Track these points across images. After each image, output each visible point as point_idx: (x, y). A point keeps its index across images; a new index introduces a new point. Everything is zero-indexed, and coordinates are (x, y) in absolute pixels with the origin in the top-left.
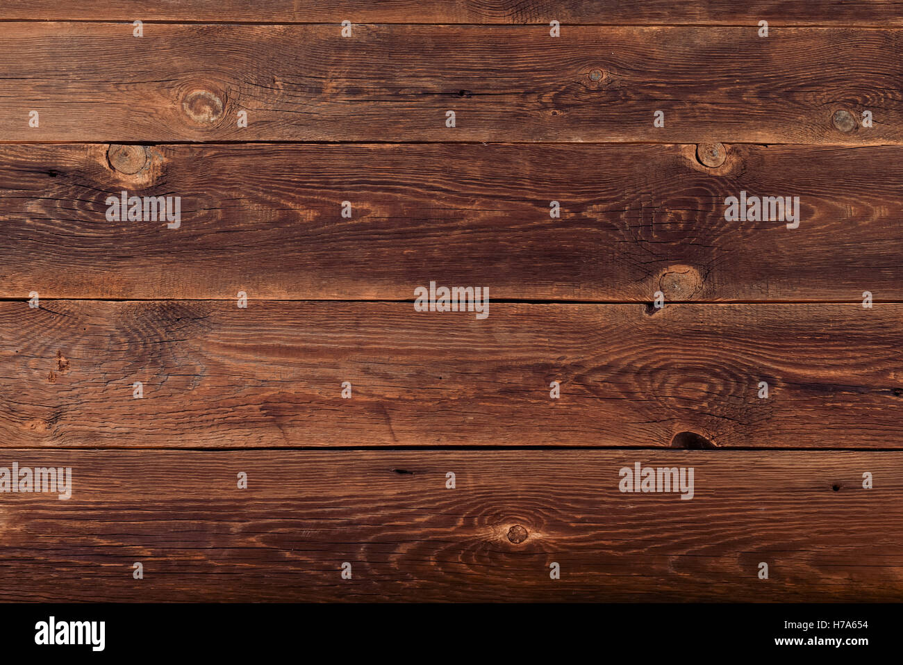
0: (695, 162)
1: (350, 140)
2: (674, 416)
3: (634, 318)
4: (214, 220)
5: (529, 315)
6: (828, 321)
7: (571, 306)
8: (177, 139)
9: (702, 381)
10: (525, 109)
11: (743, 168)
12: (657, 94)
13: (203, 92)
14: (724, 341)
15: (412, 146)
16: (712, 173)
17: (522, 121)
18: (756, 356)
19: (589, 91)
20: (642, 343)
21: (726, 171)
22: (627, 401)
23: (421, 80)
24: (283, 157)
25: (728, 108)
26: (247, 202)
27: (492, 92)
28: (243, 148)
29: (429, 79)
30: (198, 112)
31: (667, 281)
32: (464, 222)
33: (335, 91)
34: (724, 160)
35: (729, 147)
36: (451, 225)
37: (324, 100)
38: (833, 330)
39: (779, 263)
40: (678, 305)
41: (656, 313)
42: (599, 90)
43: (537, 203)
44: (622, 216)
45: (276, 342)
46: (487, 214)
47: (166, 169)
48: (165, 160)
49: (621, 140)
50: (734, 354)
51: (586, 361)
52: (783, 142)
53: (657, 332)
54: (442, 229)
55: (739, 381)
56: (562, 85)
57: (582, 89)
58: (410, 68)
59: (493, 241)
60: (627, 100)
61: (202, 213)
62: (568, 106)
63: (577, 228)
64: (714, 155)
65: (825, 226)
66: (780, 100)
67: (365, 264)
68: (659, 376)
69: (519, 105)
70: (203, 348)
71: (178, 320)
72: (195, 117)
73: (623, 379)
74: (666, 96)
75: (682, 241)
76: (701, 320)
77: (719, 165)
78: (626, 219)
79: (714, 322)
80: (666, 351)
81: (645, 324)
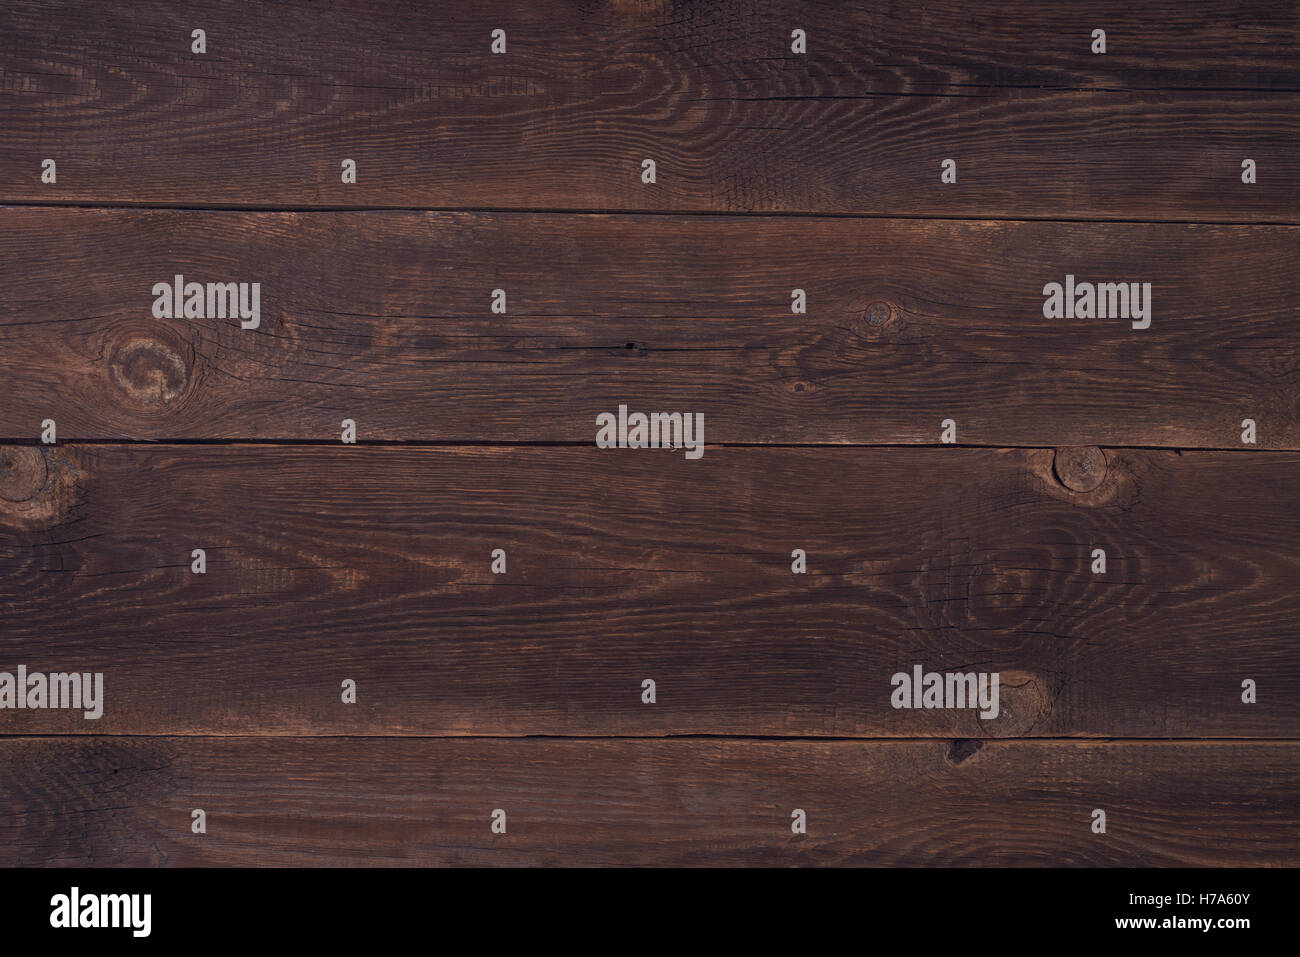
0: (1051, 481)
1: (423, 438)
3: (928, 768)
4: (176, 588)
5: (742, 762)
6: (1266, 774)
7: (818, 746)
8: (103, 435)
10: (745, 379)
11: (1135, 493)
12: (987, 350)
13: (148, 344)
15: (538, 451)
16: (1080, 502)
17: (740, 401)
18: (1137, 835)
19: (864, 345)
20: (937, 811)
21: (1104, 498)
23: (555, 321)
24: (299, 470)
25: (1116, 380)
26: (236, 553)
27: (685, 346)
28: (227, 453)
29: (570, 319)
30: (141, 382)
32: (630, 594)
33: (395, 343)
34: (1101, 479)
35: (1112, 454)
36: (607, 598)
37: (375, 359)
38: (1273, 789)
39: (1188, 669)
40: (1007, 743)
41: (968, 760)
42: (881, 344)
43: (765, 558)
44: (915, 583)
45: (294, 811)
46: (672, 578)
47: (83, 491)
48: (82, 474)
49: (918, 441)
51: (842, 843)
53: (966, 793)
54: (591, 606)
56: (816, 333)
57: (851, 340)
58: (535, 298)
59: (682, 627)
60: (931, 363)
61: (155, 574)
62: (826, 373)
63: (835, 605)
65: (1273, 601)
66: (1210, 364)
67: (450, 670)
69: (735, 371)
70: (163, 822)
71: (116, 771)
72: (135, 393)
74: (1005, 355)
75: (1020, 626)
76: (1046, 772)
77: (1092, 488)
78: (922, 587)
79: (1067, 776)
80: (981, 826)
81: (947, 778)
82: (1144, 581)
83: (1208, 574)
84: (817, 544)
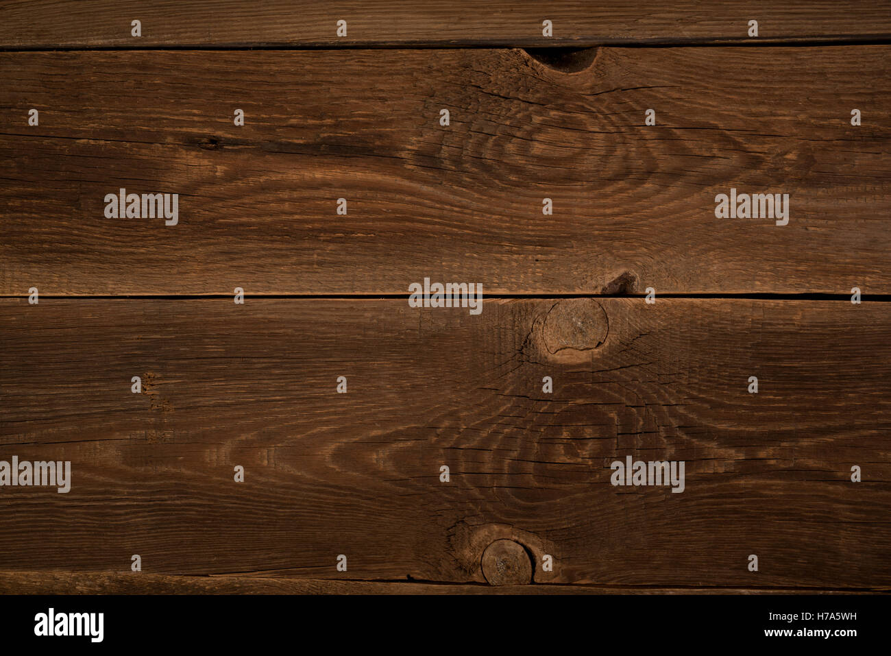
0: (536, 550)
2: (591, 98)
3: (656, 268)
5: (844, 273)
6: (320, 264)
7: (768, 289)
9: (541, 159)
11: (452, 538)
14: (501, 228)
16: (506, 530)
18: (447, 204)
20: (645, 225)
21: (482, 534)
22: (671, 125)
31: (594, 334)
34: (487, 553)
35: (476, 577)
38: (313, 249)
39: (398, 365)
40: (578, 292)
41: (616, 276)
50: (484, 206)
52: (379, 584)
53: (616, 244)
55: (478, 159)
63: (753, 429)
64: (504, 561)
65: (315, 431)
68: (614, 166)
73: (676, 162)
75: (564, 407)
76: (538, 264)
77: (496, 543)
78: (664, 446)
79: (516, 261)
80: (601, 211)
81: (635, 259)
82: (442, 451)
83: (379, 458)
84: (771, 490)
